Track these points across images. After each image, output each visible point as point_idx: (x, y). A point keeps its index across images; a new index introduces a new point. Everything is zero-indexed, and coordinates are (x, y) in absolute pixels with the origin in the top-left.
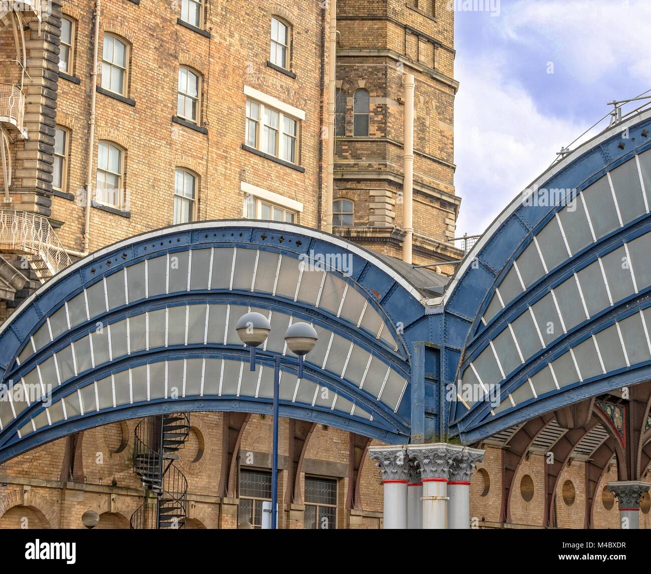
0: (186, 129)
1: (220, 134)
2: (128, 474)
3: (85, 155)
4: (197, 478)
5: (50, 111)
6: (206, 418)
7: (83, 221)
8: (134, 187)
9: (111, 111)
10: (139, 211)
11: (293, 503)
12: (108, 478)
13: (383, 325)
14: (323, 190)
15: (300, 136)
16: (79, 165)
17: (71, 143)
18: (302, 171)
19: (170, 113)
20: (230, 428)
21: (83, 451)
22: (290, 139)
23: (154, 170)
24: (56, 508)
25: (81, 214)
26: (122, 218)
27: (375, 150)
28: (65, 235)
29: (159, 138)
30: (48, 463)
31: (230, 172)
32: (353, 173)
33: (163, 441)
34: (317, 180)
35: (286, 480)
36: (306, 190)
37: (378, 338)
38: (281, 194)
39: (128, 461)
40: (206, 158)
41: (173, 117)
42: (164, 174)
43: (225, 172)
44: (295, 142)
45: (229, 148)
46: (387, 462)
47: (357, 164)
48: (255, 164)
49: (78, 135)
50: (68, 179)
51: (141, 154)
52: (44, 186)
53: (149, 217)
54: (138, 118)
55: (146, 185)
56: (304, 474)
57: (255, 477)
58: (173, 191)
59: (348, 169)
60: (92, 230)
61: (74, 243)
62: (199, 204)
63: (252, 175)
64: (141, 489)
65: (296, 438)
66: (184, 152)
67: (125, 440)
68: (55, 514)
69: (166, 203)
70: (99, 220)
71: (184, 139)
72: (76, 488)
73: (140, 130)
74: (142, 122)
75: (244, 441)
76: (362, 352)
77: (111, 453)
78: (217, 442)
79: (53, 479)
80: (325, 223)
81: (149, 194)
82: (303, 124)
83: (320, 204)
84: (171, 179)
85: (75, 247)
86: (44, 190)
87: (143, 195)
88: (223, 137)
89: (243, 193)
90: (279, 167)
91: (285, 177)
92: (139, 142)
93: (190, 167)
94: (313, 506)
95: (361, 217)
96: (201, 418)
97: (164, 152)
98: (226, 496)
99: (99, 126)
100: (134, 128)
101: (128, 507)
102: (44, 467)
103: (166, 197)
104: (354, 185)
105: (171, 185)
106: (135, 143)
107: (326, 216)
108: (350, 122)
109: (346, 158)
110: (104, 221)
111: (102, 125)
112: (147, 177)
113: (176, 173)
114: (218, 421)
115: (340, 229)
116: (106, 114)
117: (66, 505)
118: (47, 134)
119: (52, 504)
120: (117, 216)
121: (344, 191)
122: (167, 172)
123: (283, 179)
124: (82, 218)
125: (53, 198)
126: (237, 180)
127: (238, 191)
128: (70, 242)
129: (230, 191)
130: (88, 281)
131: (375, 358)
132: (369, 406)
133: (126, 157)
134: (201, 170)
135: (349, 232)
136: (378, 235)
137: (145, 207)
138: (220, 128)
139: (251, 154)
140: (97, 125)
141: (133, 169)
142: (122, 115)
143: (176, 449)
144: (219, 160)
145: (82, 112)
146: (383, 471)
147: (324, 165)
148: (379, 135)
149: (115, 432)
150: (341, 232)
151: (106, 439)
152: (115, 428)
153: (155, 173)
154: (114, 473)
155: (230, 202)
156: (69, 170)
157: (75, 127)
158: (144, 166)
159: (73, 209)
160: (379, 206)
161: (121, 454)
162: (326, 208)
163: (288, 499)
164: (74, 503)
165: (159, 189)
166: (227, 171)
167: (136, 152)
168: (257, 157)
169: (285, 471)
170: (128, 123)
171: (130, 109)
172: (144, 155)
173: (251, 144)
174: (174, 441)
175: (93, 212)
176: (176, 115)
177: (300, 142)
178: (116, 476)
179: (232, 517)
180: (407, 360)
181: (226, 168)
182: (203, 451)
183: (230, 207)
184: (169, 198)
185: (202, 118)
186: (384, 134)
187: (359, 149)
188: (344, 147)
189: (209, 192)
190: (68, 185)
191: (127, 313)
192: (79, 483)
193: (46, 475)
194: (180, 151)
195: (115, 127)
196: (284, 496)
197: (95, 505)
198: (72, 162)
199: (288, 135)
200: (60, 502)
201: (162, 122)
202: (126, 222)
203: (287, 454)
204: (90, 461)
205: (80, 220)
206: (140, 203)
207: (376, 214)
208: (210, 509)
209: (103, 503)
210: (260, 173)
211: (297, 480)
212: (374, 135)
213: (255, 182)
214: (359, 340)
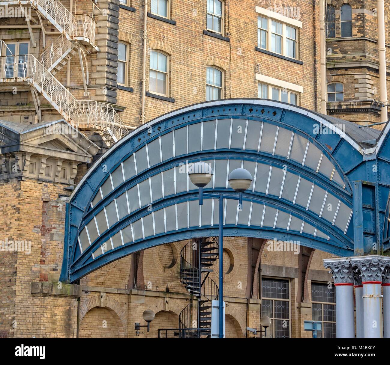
0: (214, 38)
1: (239, 40)
2: (178, 284)
3: (141, 60)
4: (229, 285)
5: (114, 31)
6: (235, 242)
7: (140, 106)
8: (177, 80)
9: (159, 29)
10: (181, 98)
11: (302, 302)
12: (162, 287)
13: (334, 169)
14: (317, 77)
15: (299, 39)
16: (136, 67)
17: (130, 52)
18: (301, 64)
19: (201, 29)
20: (253, 249)
21: (144, 267)
22: (292, 42)
23: (191, 68)
24: (124, 308)
25: (139, 102)
26: (169, 103)
27: (357, 46)
28: (127, 116)
29: (194, 46)
30: (118, 276)
31: (247, 67)
32: (341, 63)
33: (201, 259)
34: (313, 69)
35: (297, 285)
36: (304, 77)
37: (331, 179)
38: (286, 81)
39: (177, 273)
40: (229, 58)
41: (204, 31)
42: (199, 71)
43: (244, 67)
44: (296, 43)
45: (246, 50)
46: (336, 270)
47: (345, 57)
48: (266, 60)
49: (135, 47)
50: (129, 77)
51: (181, 58)
52: (111, 83)
53: (188, 101)
54: (178, 33)
55: (185, 79)
56: (310, 281)
57: (273, 284)
58: (205, 82)
59: (338, 60)
60: (146, 112)
61: (134, 121)
62: (225, 91)
63: (264, 69)
64: (187, 294)
65: (303, 255)
66: (212, 55)
67: (175, 259)
68: (124, 312)
69: (201, 91)
70: (151, 105)
71: (212, 45)
72: (139, 294)
73: (180, 41)
74: (181, 36)
75: (264, 258)
76: (320, 190)
77: (165, 268)
78: (244, 259)
79: (122, 288)
80: (320, 100)
81: (188, 85)
82: (301, 31)
83: (315, 87)
84: (204, 74)
85: (135, 124)
86: (111, 86)
87: (183, 86)
88: (241, 43)
89: (257, 81)
90: (284, 62)
91: (288, 69)
92: (180, 49)
93: (217, 65)
94: (319, 304)
95: (349, 95)
96: (231, 242)
97: (198, 55)
98: (251, 297)
99: (150, 40)
100: (176, 40)
101: (178, 306)
102: (115, 279)
103: (201, 87)
104: (343, 72)
105: (204, 78)
106: (176, 50)
107: (320, 95)
108: (338, 28)
109: (336, 53)
110: (156, 106)
111: (152, 39)
112: (186, 73)
113: (208, 70)
114: (244, 244)
115: (334, 104)
116: (155, 32)
117: (131, 306)
118: (112, 48)
119: (122, 305)
120: (165, 102)
121: (336, 76)
122: (200, 69)
123: (287, 70)
124: (140, 104)
125: (118, 91)
126: (253, 73)
127: (254, 80)
128: (131, 121)
129: (247, 80)
130: (136, 147)
131: (330, 194)
132: (327, 229)
133: (170, 61)
134: (225, 67)
135: (340, 106)
136: (361, 107)
137: (185, 95)
138: (238, 37)
139: (263, 54)
140: (148, 39)
141: (175, 68)
142: (167, 32)
143: (211, 265)
144: (239, 59)
145: (137, 31)
146: (334, 277)
147: (318, 59)
148: (359, 35)
149: (168, 253)
150: (334, 106)
151: (161, 259)
152: (167, 251)
153: (192, 71)
154: (167, 283)
155: (248, 88)
156: (129, 71)
157: (132, 41)
158: (183, 66)
159: (133, 98)
160: (362, 85)
161: (172, 269)
162: (320, 89)
163: (299, 299)
164: (138, 304)
165: (195, 81)
166: (245, 67)
167: (177, 57)
168: (267, 56)
169: (296, 279)
170: (171, 37)
171: (172, 27)
172: (184, 58)
173: (263, 46)
174: (209, 259)
175: (147, 99)
176: (206, 30)
177: (299, 43)
178: (169, 285)
179: (257, 312)
180: (352, 195)
181: (244, 64)
182: (233, 266)
183: (248, 92)
184: (203, 87)
185: (225, 30)
186: (363, 35)
187: (345, 46)
188: (334, 46)
189: (232, 82)
190: (129, 82)
191: (161, 169)
192: (141, 290)
193: (117, 285)
194: (210, 54)
195: (161, 40)
196: (296, 297)
197: (154, 306)
198: (131, 66)
199: (290, 39)
200: (127, 304)
201: (196, 35)
202: (172, 105)
203: (297, 267)
204: (149, 274)
205: (138, 105)
206: (182, 92)
207: (360, 91)
208: (240, 307)
209: (159, 304)
210: (269, 66)
211: (305, 285)
212: (356, 35)
213: (266, 73)
214: (318, 182)
